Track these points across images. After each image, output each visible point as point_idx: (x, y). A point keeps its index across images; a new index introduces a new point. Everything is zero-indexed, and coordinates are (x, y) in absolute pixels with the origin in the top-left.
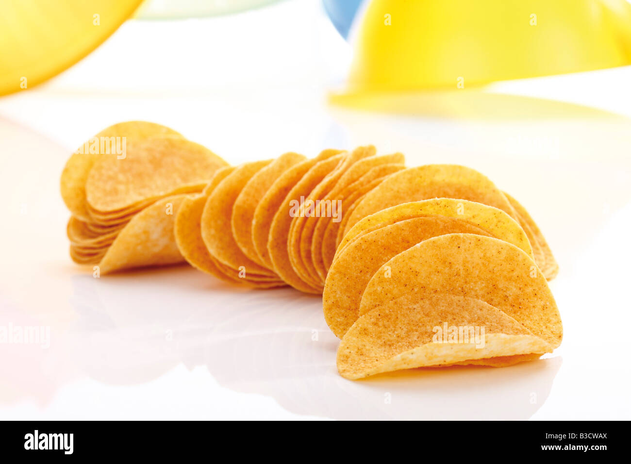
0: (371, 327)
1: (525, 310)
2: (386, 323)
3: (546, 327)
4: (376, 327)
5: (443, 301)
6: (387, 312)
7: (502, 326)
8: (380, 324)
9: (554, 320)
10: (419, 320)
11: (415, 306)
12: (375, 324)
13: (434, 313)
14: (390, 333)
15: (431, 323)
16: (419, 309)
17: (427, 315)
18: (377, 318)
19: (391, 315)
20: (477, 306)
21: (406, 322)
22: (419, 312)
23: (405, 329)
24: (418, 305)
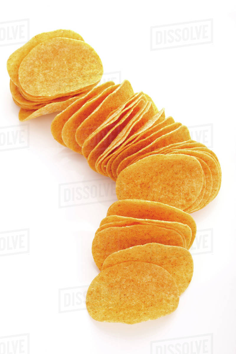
0: (105, 277)
1: (178, 266)
2: (112, 275)
3: (185, 275)
4: (107, 276)
5: (140, 265)
6: (114, 270)
7: (164, 278)
8: (110, 275)
9: (190, 270)
10: (127, 273)
11: (127, 268)
12: (107, 275)
13: (135, 270)
14: (113, 280)
15: (132, 275)
16: (128, 269)
17: (131, 271)
18: (109, 273)
19: (115, 271)
20: (155, 268)
21: (121, 274)
22: (128, 270)
23: (120, 278)
24: (128, 267)
